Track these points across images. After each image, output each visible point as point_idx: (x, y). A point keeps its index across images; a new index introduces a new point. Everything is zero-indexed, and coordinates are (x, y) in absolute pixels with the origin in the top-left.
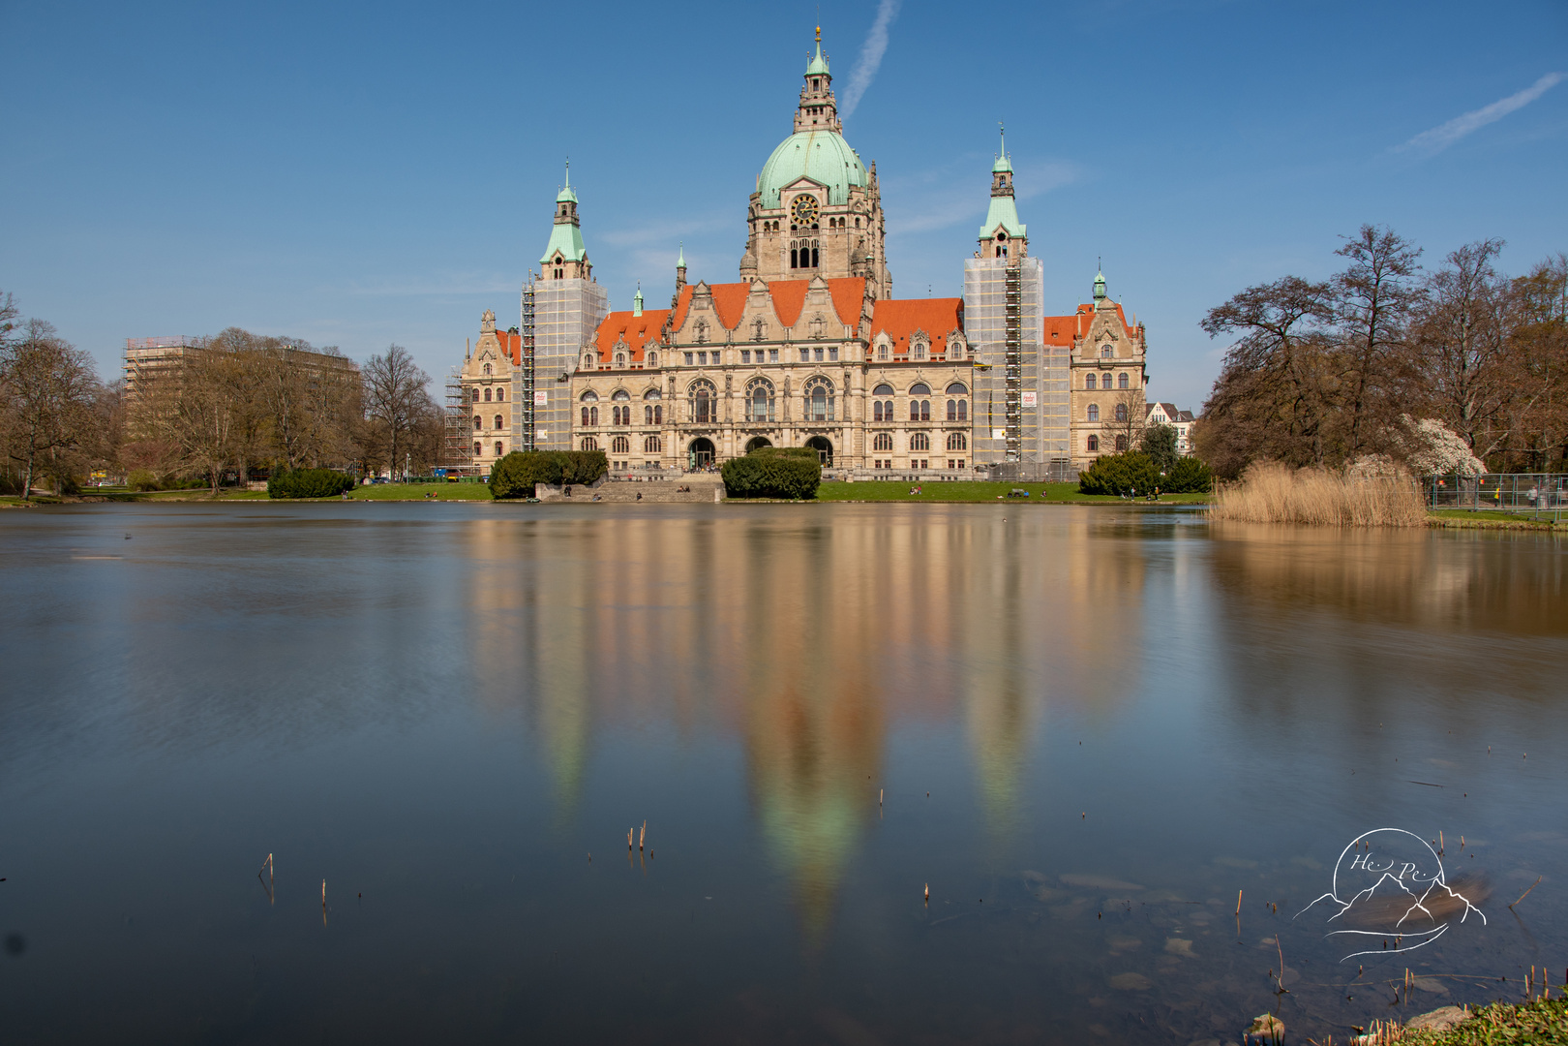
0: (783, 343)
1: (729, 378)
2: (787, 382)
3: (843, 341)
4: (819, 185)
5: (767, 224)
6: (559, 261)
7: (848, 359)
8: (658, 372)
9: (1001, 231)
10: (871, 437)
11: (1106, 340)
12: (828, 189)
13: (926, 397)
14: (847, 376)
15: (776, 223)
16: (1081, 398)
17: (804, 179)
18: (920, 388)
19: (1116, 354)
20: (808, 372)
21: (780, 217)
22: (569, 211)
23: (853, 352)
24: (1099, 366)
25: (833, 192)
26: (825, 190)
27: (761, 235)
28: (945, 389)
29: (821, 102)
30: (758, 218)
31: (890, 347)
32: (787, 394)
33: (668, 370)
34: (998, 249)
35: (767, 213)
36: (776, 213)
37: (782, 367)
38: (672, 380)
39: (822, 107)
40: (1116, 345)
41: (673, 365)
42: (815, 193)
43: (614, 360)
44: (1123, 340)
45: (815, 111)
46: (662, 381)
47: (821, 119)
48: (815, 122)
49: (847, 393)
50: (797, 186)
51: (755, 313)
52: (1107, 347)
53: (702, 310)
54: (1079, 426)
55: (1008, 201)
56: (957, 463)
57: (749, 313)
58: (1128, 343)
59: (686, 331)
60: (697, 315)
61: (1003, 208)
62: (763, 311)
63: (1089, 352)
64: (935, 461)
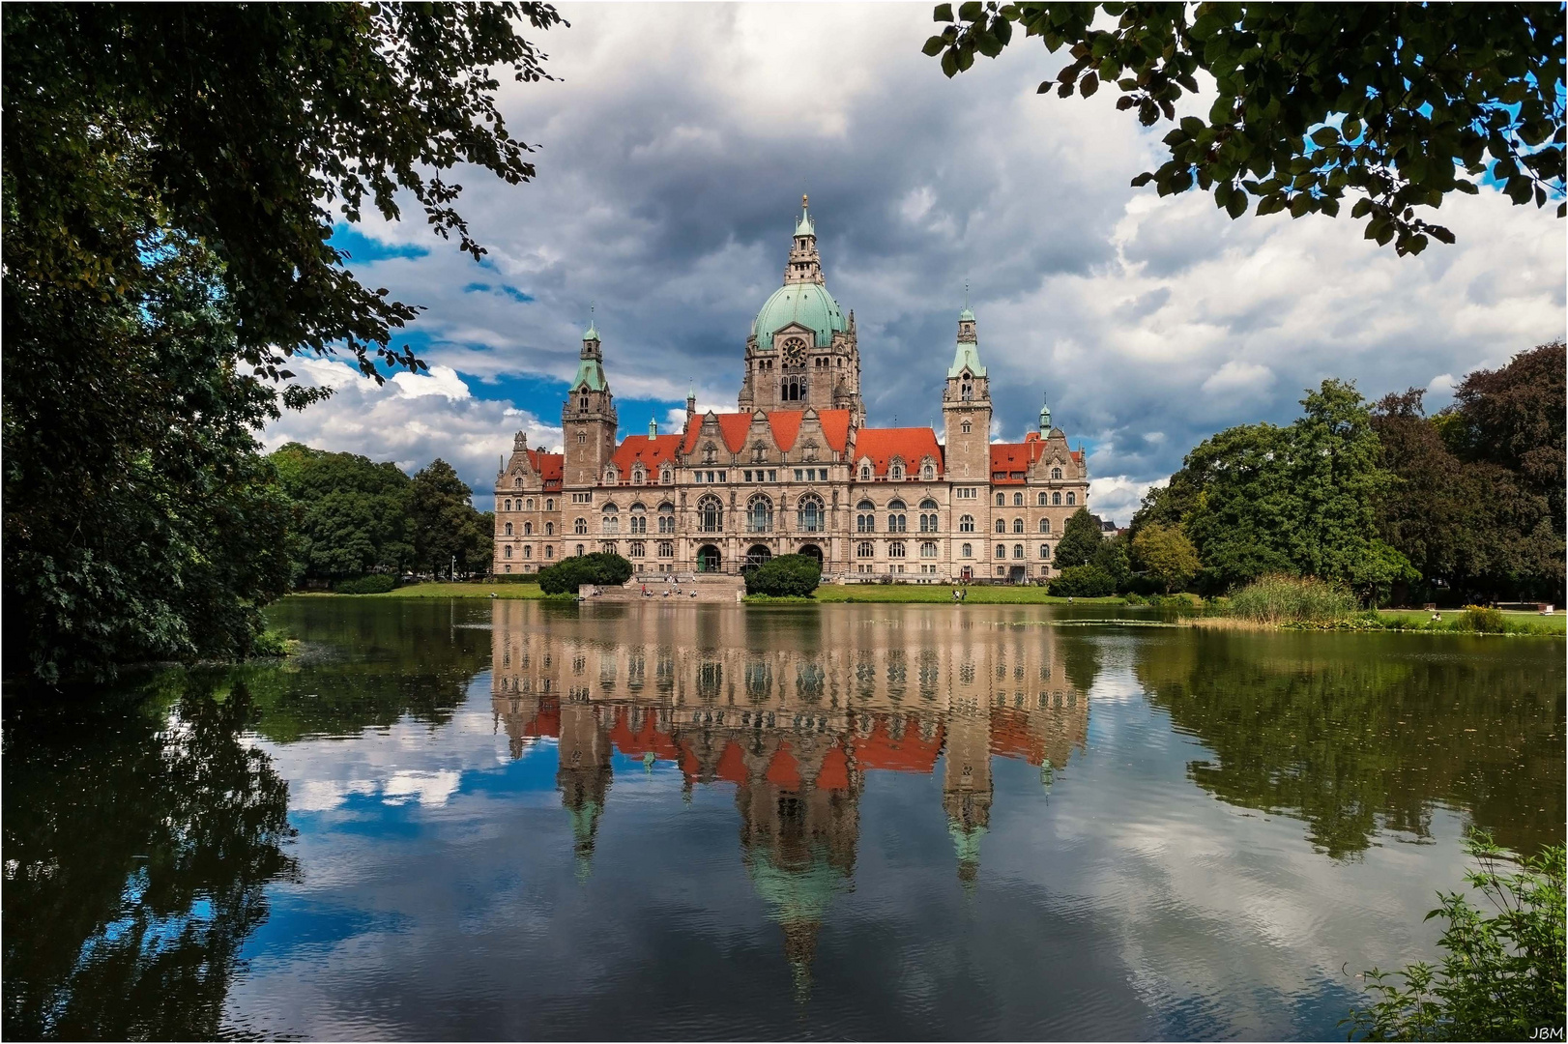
0: (780, 465)
1: (733, 495)
2: (783, 497)
3: (832, 464)
4: (806, 330)
5: (762, 363)
6: (584, 391)
7: (836, 479)
8: (672, 488)
9: (966, 371)
10: (855, 546)
11: (1056, 464)
12: (815, 333)
13: (902, 511)
14: (835, 493)
15: (770, 363)
16: (1034, 513)
17: (794, 324)
18: (897, 503)
19: (1064, 476)
20: (801, 490)
21: (773, 357)
22: (593, 348)
23: (841, 472)
24: (1050, 486)
25: (819, 336)
26: (812, 335)
27: (757, 372)
28: (918, 505)
29: (808, 259)
30: (754, 357)
31: (872, 470)
32: (783, 509)
33: (680, 486)
34: (964, 386)
35: (762, 353)
36: (770, 353)
37: (780, 485)
38: (684, 495)
39: (808, 263)
40: (1064, 469)
41: (684, 482)
42: (803, 337)
43: (633, 477)
44: (1070, 465)
45: (802, 268)
46: (675, 496)
47: (808, 273)
48: (802, 276)
49: (835, 509)
50: (788, 331)
51: (756, 438)
52: (1056, 469)
53: (710, 435)
54: (1034, 536)
55: (972, 347)
56: (929, 569)
57: (751, 439)
58: (1074, 467)
59: (696, 454)
60: (706, 440)
61: (967, 352)
62: (763, 437)
63: (1041, 473)
64: (910, 566)
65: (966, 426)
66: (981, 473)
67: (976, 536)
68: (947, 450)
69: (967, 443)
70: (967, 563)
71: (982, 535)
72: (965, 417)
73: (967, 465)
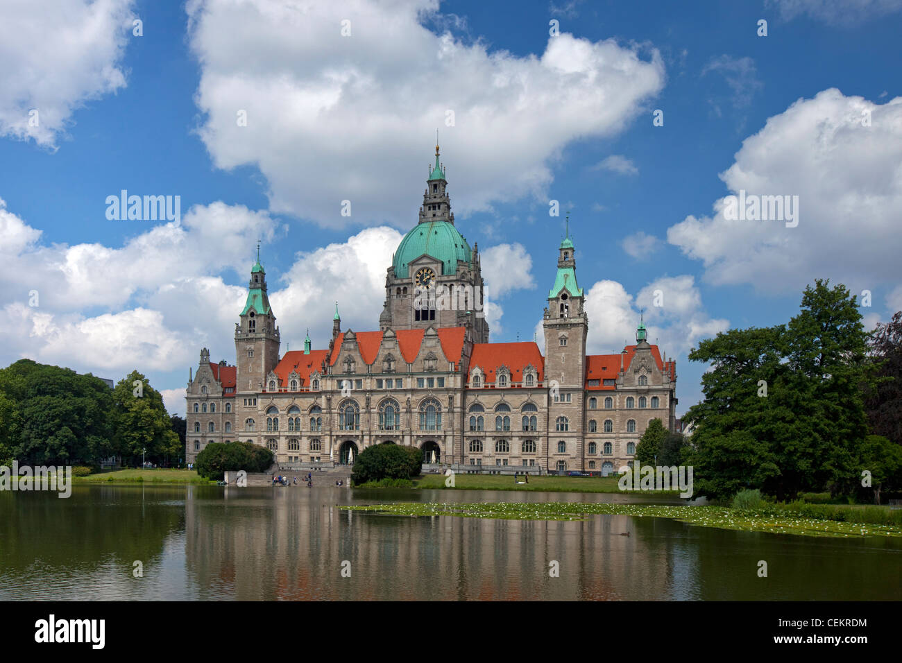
0: (405, 374)
1: (368, 399)
2: (408, 401)
3: (448, 373)
4: (436, 261)
5: (399, 289)
6: (252, 315)
7: (451, 386)
8: (320, 394)
9: (564, 292)
10: (467, 443)
11: (643, 372)
12: (443, 263)
13: (507, 413)
14: (451, 398)
15: (405, 289)
16: (623, 415)
17: (425, 256)
18: (503, 406)
19: (650, 382)
20: (421, 396)
21: (408, 284)
22: (259, 279)
23: (455, 382)
24: (637, 392)
25: (446, 266)
26: (440, 265)
27: (395, 297)
28: (521, 408)
29: (438, 200)
30: (393, 285)
31: (482, 378)
32: (409, 411)
33: (325, 392)
34: (562, 305)
35: (399, 282)
36: (405, 281)
37: (406, 391)
38: (329, 400)
39: (439, 204)
40: (649, 376)
41: (329, 389)
42: (433, 267)
43: (289, 385)
44: (656, 372)
45: (434, 208)
46: (322, 401)
47: (439, 213)
48: (434, 215)
49: (451, 411)
50: (421, 262)
51: (386, 352)
52: (643, 377)
53: (350, 350)
54: (621, 435)
55: (570, 271)
56: (528, 462)
57: (382, 353)
58: (659, 375)
59: (338, 366)
60: (346, 353)
61: (566, 276)
62: (392, 351)
63: (630, 381)
64: (513, 460)
65: (563, 339)
66: (576, 380)
67: (570, 434)
68: (546, 361)
69: (563, 354)
70: (561, 458)
71: (575, 434)
72: (562, 333)
73: (563, 374)
